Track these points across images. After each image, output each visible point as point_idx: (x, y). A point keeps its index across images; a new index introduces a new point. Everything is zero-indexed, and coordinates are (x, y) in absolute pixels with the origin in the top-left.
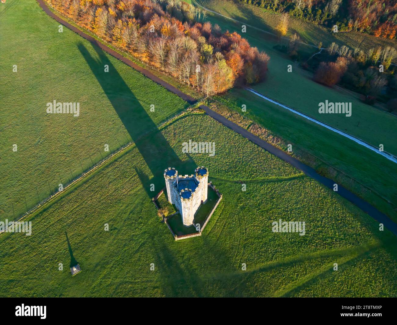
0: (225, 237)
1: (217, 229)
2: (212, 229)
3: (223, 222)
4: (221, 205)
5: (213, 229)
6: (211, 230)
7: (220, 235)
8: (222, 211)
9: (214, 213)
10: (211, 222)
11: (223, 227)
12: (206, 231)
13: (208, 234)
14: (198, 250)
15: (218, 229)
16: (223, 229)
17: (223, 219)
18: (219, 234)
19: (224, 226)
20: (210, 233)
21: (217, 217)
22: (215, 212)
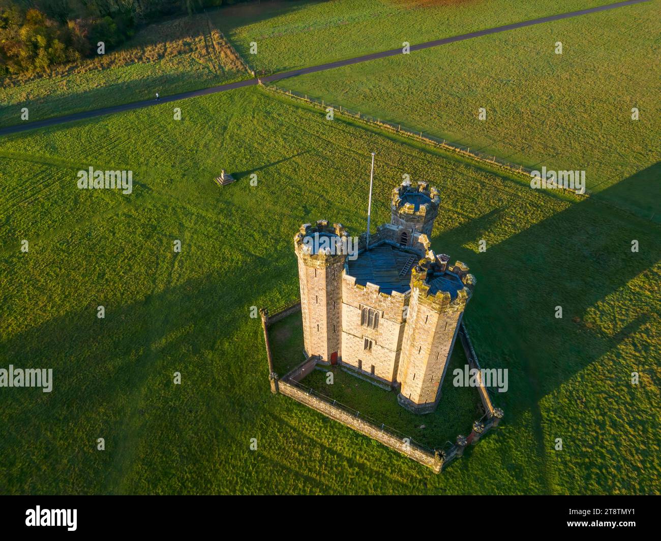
0: (262, 482)
1: (295, 450)
2: (295, 430)
3: (324, 475)
4: (405, 468)
5: (295, 434)
6: (292, 428)
7: (272, 460)
8: (377, 473)
9: (364, 437)
10: (326, 428)
11: (306, 473)
12: (289, 411)
13: (275, 418)
14: (226, 388)
15: (297, 454)
16: (297, 475)
17: (340, 474)
18: (275, 458)
19: (307, 479)
20: (281, 422)
21: (343, 447)
22: (367, 439)
